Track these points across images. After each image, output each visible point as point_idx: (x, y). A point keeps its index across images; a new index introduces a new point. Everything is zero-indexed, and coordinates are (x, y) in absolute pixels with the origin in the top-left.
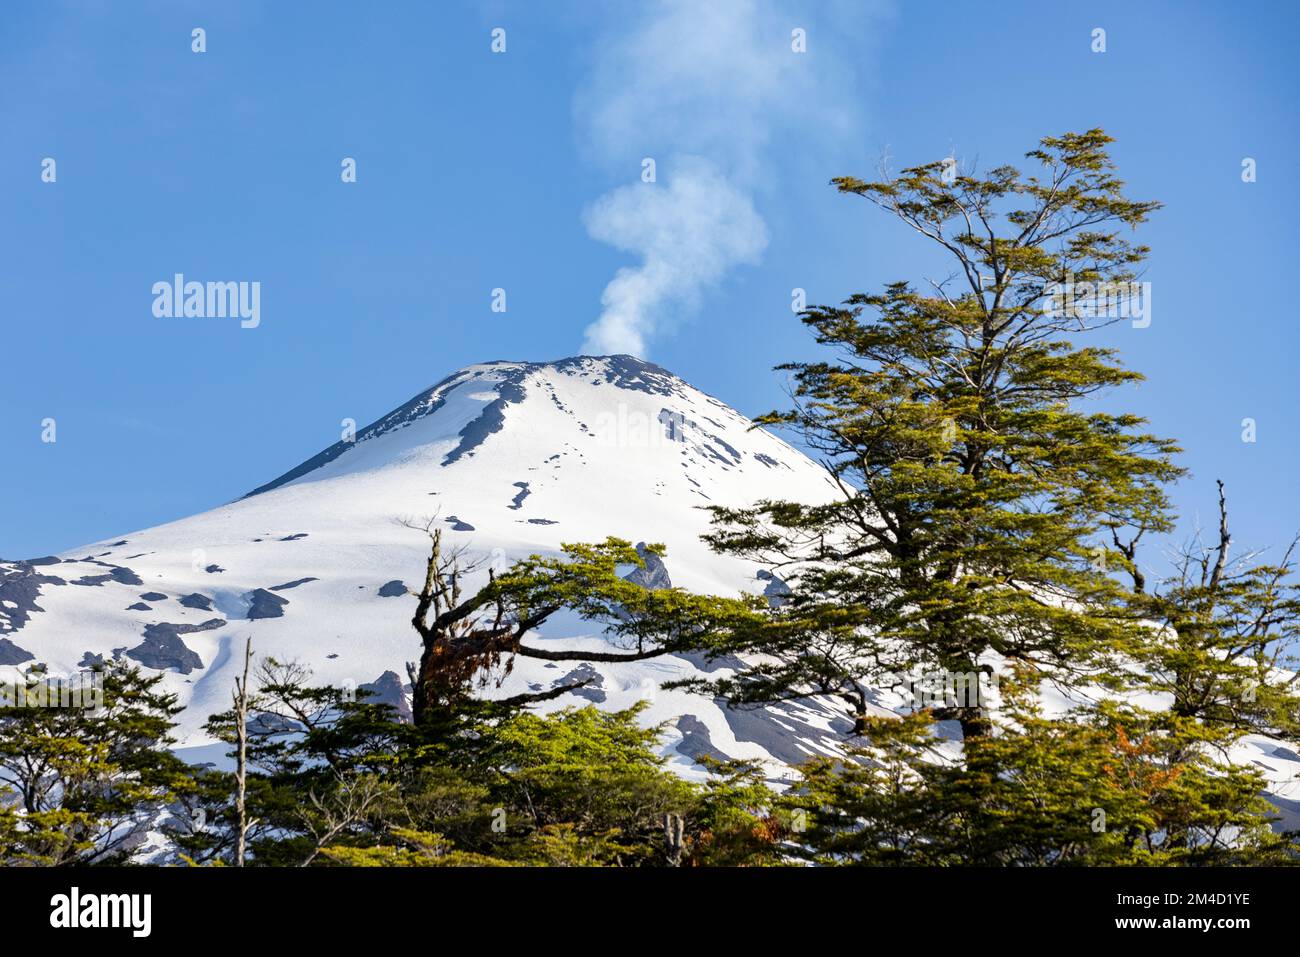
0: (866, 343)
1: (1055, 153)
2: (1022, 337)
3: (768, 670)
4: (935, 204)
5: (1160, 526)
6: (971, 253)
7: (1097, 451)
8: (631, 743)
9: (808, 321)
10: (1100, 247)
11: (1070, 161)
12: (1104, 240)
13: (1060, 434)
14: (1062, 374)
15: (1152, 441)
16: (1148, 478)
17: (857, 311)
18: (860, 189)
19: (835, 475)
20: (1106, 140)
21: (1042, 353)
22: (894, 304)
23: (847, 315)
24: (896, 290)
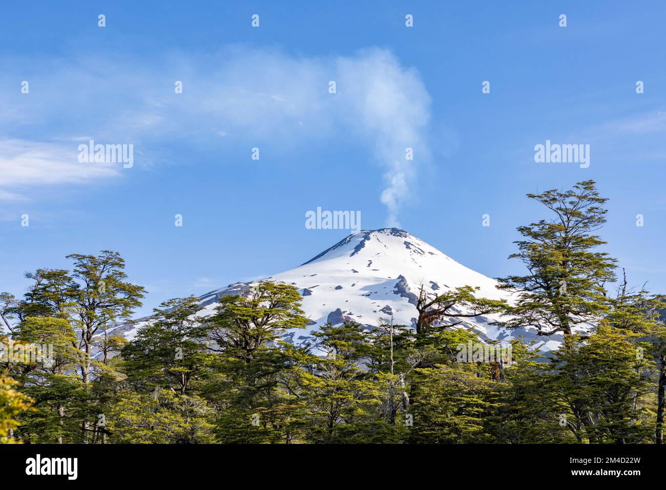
0: (536, 236)
1: (580, 186)
2: (576, 233)
3: (515, 319)
4: (551, 200)
5: (613, 280)
6: (559, 212)
7: (598, 262)
8: (472, 337)
9: (519, 230)
10: (595, 210)
11: (585, 188)
12: (597, 208)
13: (588, 258)
14: (587, 243)
15: (610, 259)
16: (608, 268)
17: (533, 228)
18: (534, 197)
19: (530, 270)
20: (594, 183)
21: (581, 237)
22: (542, 226)
23: (530, 229)
24: (542, 222)
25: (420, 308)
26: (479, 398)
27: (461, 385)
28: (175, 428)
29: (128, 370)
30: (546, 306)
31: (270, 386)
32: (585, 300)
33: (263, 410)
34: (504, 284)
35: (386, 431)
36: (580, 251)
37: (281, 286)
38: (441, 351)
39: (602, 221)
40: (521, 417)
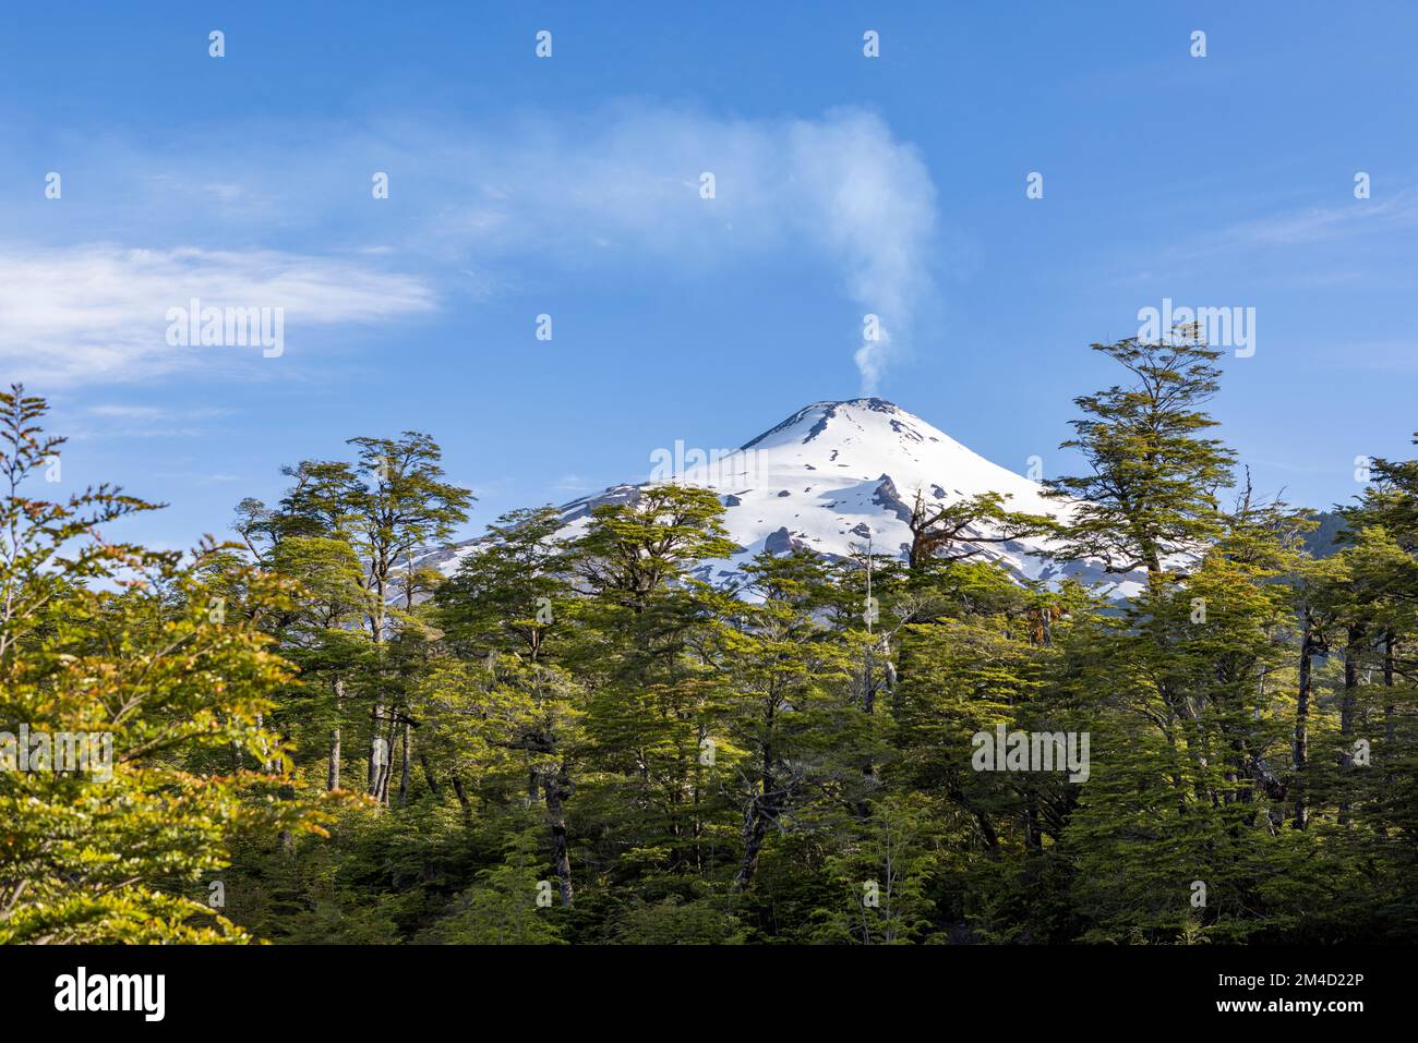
0: (1104, 412)
2: (1170, 408)
3: (1069, 547)
4: (1129, 354)
5: (1230, 485)
6: (1145, 374)
7: (1205, 455)
8: (999, 575)
9: (1077, 403)
10: (1202, 371)
12: (1204, 368)
13: (1189, 448)
14: (1189, 423)
15: (1226, 450)
16: (1221, 465)
17: (1100, 399)
18: (1102, 348)
19: (1095, 466)
21: (1178, 415)
22: (1115, 395)
23: (1095, 400)
24: (1115, 390)
25: (916, 528)
26: (1009, 672)
27: (981, 651)
28: (521, 716)
29: (445, 623)
30: (1118, 526)
31: (673, 650)
32: (1184, 516)
33: (661, 688)
34: (1051, 489)
35: (859, 725)
36: (1175, 436)
37: (691, 490)
38: (949, 597)
39: (1211, 387)
40: (1076, 705)
